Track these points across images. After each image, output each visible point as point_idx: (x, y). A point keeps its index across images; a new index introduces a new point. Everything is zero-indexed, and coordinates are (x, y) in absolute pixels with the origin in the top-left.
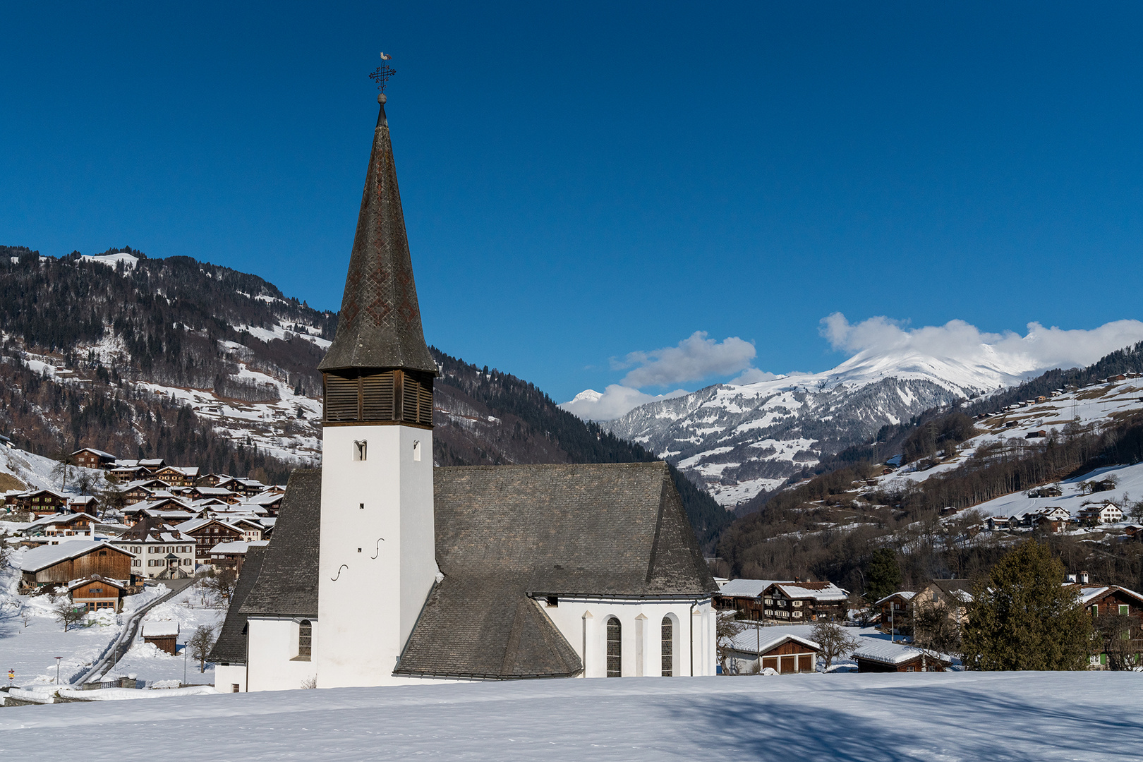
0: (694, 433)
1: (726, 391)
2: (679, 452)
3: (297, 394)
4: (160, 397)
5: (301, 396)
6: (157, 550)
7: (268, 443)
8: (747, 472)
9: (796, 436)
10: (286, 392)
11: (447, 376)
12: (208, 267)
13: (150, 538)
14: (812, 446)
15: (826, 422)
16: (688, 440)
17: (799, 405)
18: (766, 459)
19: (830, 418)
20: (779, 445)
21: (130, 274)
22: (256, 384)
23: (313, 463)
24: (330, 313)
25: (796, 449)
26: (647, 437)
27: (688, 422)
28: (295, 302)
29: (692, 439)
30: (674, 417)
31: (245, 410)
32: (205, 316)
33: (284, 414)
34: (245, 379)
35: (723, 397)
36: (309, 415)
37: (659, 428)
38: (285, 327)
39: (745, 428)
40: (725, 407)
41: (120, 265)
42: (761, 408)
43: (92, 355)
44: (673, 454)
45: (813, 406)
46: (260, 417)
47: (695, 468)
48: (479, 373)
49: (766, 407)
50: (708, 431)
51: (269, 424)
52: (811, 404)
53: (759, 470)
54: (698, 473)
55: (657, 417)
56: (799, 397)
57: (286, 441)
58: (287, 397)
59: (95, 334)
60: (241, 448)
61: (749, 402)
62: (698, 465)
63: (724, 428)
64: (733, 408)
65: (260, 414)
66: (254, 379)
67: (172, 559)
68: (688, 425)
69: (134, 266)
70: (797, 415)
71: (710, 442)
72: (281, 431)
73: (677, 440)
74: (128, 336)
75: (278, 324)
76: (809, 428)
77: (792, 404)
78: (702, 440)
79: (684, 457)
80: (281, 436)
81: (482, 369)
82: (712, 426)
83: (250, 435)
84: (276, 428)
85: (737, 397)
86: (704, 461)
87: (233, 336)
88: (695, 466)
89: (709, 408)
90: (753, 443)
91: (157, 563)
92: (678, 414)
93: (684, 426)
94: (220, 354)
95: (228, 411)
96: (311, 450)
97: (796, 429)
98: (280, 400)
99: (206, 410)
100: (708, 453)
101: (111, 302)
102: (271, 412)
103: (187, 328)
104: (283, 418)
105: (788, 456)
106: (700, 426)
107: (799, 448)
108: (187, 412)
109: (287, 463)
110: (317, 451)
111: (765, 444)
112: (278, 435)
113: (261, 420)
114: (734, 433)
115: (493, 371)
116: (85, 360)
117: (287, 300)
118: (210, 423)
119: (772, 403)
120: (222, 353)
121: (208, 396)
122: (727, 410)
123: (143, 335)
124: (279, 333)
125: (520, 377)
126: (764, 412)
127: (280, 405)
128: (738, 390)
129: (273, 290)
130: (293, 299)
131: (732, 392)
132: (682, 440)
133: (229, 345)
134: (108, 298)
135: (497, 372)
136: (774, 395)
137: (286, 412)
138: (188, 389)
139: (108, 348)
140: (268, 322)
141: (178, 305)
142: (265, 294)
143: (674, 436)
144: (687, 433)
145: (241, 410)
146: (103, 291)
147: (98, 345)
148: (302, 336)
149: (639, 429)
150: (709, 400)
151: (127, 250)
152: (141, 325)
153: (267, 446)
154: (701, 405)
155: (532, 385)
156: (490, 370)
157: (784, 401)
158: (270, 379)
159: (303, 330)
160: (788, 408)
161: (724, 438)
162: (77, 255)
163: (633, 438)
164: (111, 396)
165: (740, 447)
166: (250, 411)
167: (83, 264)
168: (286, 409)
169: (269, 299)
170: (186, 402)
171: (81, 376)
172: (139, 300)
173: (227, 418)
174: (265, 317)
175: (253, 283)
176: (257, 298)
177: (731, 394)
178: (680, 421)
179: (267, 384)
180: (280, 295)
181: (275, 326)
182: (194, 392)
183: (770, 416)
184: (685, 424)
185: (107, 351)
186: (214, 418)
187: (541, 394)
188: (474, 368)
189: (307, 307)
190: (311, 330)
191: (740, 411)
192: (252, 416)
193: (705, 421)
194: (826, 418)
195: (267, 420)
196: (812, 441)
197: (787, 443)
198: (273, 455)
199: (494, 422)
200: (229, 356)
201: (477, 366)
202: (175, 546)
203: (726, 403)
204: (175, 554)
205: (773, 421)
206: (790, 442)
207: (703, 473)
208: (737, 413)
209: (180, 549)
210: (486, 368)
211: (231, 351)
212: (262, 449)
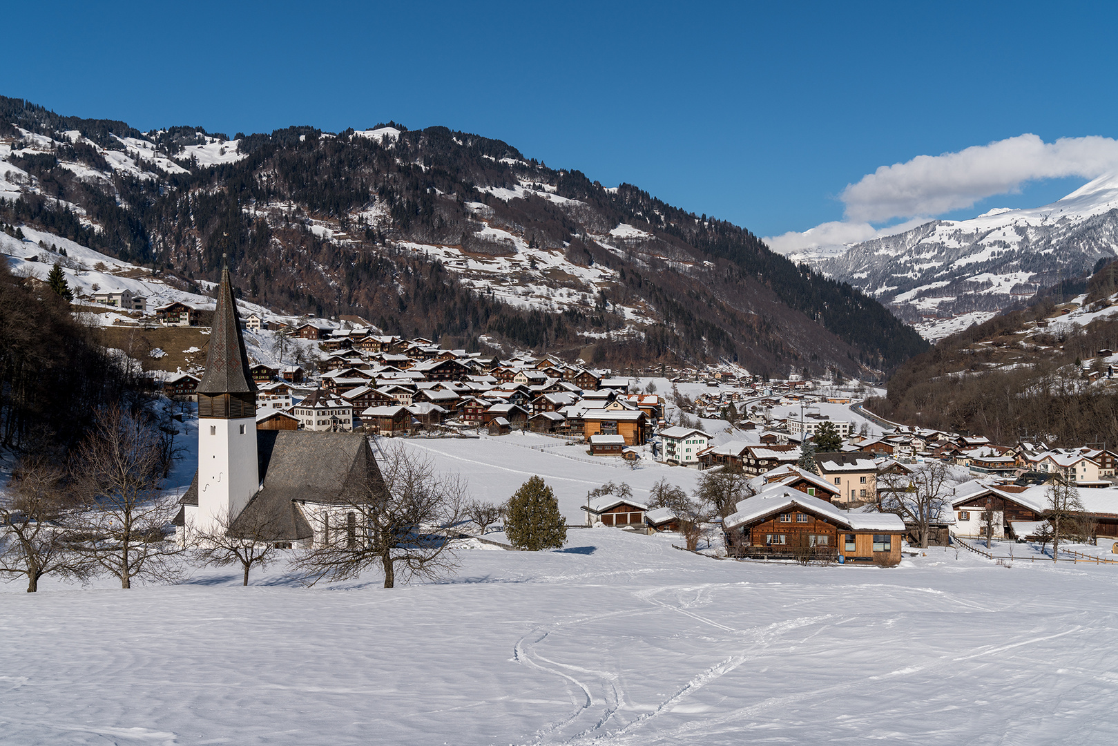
0: (912, 269)
1: (945, 227)
2: (896, 287)
3: (531, 247)
4: (416, 253)
5: (534, 249)
6: (324, 414)
7: (505, 291)
8: (963, 305)
9: (1016, 269)
10: (521, 245)
11: (668, 225)
12: (460, 136)
13: (318, 405)
14: (1031, 279)
15: (1046, 255)
16: (906, 275)
17: (1020, 238)
18: (982, 293)
19: (1051, 251)
20: (996, 279)
21: (394, 146)
22: (496, 239)
23: (540, 309)
24: (564, 171)
25: (1013, 283)
26: (866, 273)
27: (907, 258)
28: (534, 162)
29: (910, 275)
30: (892, 254)
31: (487, 263)
32: (455, 180)
33: (519, 266)
34: (487, 236)
35: (942, 234)
36: (541, 266)
37: (878, 264)
38: (525, 186)
39: (962, 262)
40: (943, 243)
41: (386, 138)
42: (980, 243)
43: (361, 219)
44: (890, 289)
45: (1034, 240)
46: (499, 269)
47: (911, 303)
48: (697, 221)
49: (985, 242)
50: (926, 266)
51: (506, 275)
52: (1033, 237)
53: (975, 304)
54: (914, 307)
55: (876, 254)
56: (1020, 231)
57: (520, 289)
58: (523, 250)
59: (364, 200)
60: (481, 296)
61: (969, 237)
62: (915, 299)
63: (942, 263)
64: (952, 244)
65: (499, 266)
66: (495, 236)
67: (335, 420)
68: (906, 262)
69: (397, 137)
70: (1016, 248)
71: (927, 277)
72: (516, 281)
73: (895, 275)
74: (391, 201)
75: (519, 184)
76: (1028, 260)
77: (1013, 239)
78: (919, 275)
79: (901, 292)
80: (516, 285)
81: (701, 217)
82: (930, 261)
83: (490, 285)
84: (512, 278)
85: (955, 232)
86: (921, 295)
87: (478, 198)
88: (911, 300)
89: (928, 244)
90: (970, 277)
91: (324, 423)
92: (897, 251)
93: (902, 262)
94: (466, 213)
95: (473, 264)
96: (541, 297)
97: (1015, 263)
98: (517, 253)
99: (454, 264)
100: (924, 288)
101: (377, 172)
102: (508, 264)
103: (438, 192)
104: (518, 269)
105: (1006, 289)
106: (918, 261)
107: (1017, 281)
108: (438, 267)
109: (520, 309)
110: (546, 298)
111: (982, 278)
112: (514, 285)
113: (499, 271)
114: (952, 268)
115: (711, 218)
116: (355, 223)
117: (527, 161)
118: (457, 275)
119: (991, 238)
120: (468, 214)
121: (456, 251)
122: (945, 245)
123: (403, 200)
124: (519, 192)
125: (735, 224)
126: (983, 247)
127: (517, 257)
128: (958, 225)
129: (515, 154)
130: (533, 160)
131: (951, 228)
132: (899, 276)
133: (474, 206)
134: (374, 169)
135: (714, 220)
136: (994, 230)
137: (521, 263)
138: (440, 246)
139: (374, 214)
140: (510, 183)
141: (432, 173)
142: (508, 157)
143: (892, 272)
144: (905, 269)
145: (483, 263)
146: (370, 163)
147: (367, 211)
148: (539, 193)
149: (858, 265)
150: (928, 236)
151: (392, 125)
152: (401, 192)
153: (504, 294)
154: (919, 241)
155: (746, 230)
156: (708, 218)
157: (1004, 235)
158: (508, 235)
159: (540, 188)
160: (1008, 242)
161: (942, 273)
162: (350, 131)
163: (852, 274)
164: (376, 254)
165: (957, 280)
166: (491, 263)
167: (355, 138)
168: (521, 261)
169: (511, 161)
170: (438, 257)
171: (353, 238)
172: (399, 169)
173: (471, 271)
174: (506, 178)
175: (500, 148)
176: (501, 161)
177: (951, 230)
178: (898, 257)
179: (506, 240)
180: (521, 157)
181: (515, 186)
182: (445, 249)
183: (988, 251)
184: (902, 260)
185: (374, 215)
186: (460, 271)
187: (755, 238)
188: (693, 217)
189: (544, 167)
190: (548, 187)
191: (958, 246)
192: (492, 268)
193: (922, 256)
194: (1046, 251)
195: (505, 271)
196: (1031, 274)
197: (1004, 276)
198: (508, 302)
199: (709, 266)
200: (474, 216)
201: (696, 214)
202: (337, 410)
203: (945, 239)
204: (337, 416)
205: (992, 256)
206: (1008, 276)
207: (918, 307)
208: (955, 249)
209: (341, 412)
210: (704, 216)
211: (475, 211)
212: (499, 297)
